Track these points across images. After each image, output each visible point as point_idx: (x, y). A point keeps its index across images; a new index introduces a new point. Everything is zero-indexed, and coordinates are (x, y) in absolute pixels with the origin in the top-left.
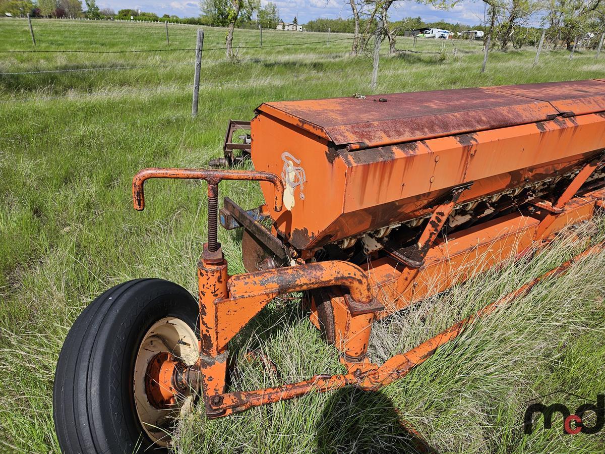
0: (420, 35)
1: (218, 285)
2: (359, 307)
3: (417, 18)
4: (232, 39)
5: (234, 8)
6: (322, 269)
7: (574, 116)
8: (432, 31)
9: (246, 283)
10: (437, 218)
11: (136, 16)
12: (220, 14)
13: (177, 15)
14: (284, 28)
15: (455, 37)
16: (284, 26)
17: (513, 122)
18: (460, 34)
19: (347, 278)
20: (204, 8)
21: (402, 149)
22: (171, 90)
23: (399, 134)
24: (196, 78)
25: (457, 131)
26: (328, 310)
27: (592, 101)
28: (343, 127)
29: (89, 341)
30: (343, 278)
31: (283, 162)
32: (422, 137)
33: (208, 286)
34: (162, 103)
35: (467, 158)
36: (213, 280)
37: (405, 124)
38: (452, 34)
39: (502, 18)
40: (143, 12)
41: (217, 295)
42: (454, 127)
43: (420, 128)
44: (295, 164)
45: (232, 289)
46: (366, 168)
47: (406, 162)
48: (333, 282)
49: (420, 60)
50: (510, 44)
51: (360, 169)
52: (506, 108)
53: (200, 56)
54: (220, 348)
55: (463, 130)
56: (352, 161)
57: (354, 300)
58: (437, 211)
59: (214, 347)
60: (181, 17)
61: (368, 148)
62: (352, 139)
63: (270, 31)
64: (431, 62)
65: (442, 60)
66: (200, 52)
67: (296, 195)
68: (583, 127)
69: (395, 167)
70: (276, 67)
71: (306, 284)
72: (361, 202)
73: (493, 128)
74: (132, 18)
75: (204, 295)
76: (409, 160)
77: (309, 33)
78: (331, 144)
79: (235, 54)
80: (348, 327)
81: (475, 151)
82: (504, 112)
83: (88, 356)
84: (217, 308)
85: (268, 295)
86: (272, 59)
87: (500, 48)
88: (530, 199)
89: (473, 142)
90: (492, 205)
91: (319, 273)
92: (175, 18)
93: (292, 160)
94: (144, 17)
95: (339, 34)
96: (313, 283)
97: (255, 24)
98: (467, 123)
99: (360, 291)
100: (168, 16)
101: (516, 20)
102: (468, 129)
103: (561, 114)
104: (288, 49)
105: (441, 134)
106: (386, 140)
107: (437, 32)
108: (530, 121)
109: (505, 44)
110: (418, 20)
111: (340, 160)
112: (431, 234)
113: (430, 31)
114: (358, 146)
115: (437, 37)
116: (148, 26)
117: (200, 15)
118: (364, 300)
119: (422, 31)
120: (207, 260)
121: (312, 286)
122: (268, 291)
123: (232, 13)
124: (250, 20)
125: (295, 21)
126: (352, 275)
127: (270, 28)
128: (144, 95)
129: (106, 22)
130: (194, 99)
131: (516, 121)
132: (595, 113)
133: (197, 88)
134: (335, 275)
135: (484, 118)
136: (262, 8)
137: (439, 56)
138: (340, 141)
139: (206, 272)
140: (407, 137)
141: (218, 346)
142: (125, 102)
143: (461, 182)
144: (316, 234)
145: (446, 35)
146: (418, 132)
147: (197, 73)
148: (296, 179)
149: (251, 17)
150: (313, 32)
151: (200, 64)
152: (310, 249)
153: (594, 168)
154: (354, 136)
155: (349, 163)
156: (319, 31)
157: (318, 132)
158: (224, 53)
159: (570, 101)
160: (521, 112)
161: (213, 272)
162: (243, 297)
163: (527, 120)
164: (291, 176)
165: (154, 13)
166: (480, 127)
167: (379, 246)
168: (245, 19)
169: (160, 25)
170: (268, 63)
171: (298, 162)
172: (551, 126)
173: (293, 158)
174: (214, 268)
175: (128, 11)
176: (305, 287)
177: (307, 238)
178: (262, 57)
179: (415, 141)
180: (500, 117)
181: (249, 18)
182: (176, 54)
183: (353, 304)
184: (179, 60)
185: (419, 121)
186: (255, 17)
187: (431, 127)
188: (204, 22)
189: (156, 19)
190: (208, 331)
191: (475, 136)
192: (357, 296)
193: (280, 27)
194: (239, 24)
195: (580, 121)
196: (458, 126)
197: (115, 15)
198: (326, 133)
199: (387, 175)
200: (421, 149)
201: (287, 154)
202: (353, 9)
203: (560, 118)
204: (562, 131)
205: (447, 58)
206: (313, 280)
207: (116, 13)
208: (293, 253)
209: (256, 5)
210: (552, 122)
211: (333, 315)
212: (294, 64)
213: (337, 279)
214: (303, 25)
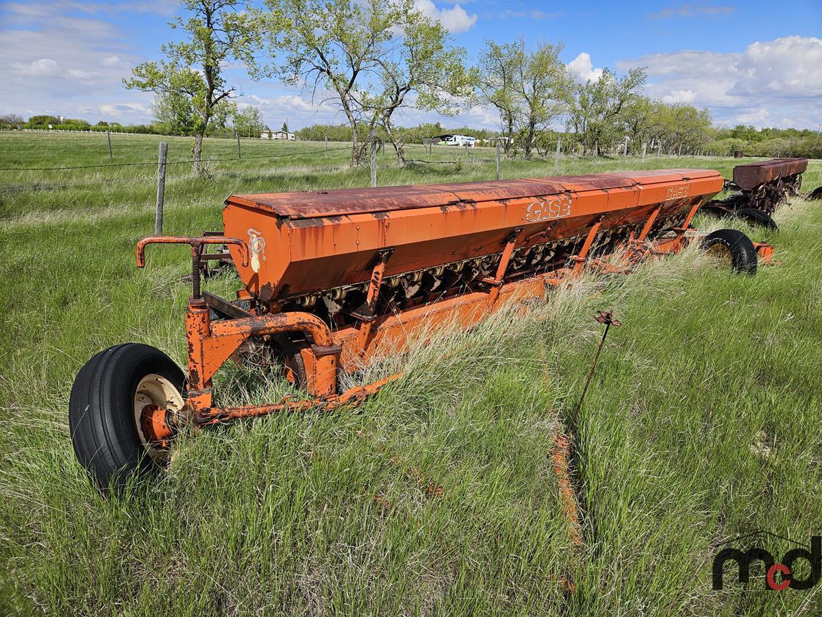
0: (442, 143)
1: (203, 325)
2: (321, 350)
3: (436, 123)
4: (200, 151)
5: (202, 117)
6: (286, 316)
7: (475, 202)
8: (455, 138)
9: (225, 326)
10: (375, 277)
11: (56, 124)
12: (181, 120)
13: (117, 122)
14: (270, 136)
15: (481, 144)
16: (270, 134)
17: (419, 205)
18: (487, 141)
19: (307, 323)
20: (158, 113)
21: (331, 220)
22: (125, 211)
23: (327, 210)
24: (160, 194)
25: (373, 210)
26: (299, 361)
27: (493, 192)
28: (285, 206)
29: (98, 376)
30: (304, 323)
31: (249, 236)
32: (345, 213)
33: (194, 326)
34: (115, 225)
35: (383, 228)
36: (198, 320)
37: (333, 205)
38: (478, 141)
39: (522, 123)
40: (67, 119)
41: (202, 333)
42: (370, 208)
43: (344, 207)
44: (258, 236)
45: (214, 329)
46: (303, 230)
47: (334, 228)
48: (296, 326)
49: (432, 171)
50: (534, 151)
51: (299, 231)
52: (416, 197)
53: (163, 170)
54: (206, 381)
55: (377, 209)
56: (292, 226)
57: (318, 346)
58: (374, 271)
59: (201, 381)
60: (125, 124)
61: (304, 218)
62: (292, 213)
63: (251, 141)
64: (446, 173)
65: (458, 170)
66: (164, 166)
67: (260, 258)
68: (481, 210)
69: (325, 231)
70: (259, 182)
71: (274, 327)
72: (304, 254)
73: (402, 209)
74: (50, 126)
75: (191, 334)
76: (335, 227)
77: (303, 142)
78: (278, 216)
79: (206, 168)
80: (315, 370)
81: (389, 224)
82: (414, 199)
83: (98, 385)
84: (202, 344)
85: (243, 334)
86: (252, 173)
87: (524, 156)
88: (476, 275)
89: (386, 217)
90: (439, 278)
91: (283, 319)
92: (115, 126)
93: (255, 234)
94: (69, 126)
95: (342, 143)
96: (279, 327)
97: (231, 131)
98: (381, 205)
99: (320, 336)
100: (106, 124)
101: (536, 126)
102: (382, 209)
103: (461, 201)
104: (275, 162)
105: (360, 211)
106: (317, 214)
107: (460, 140)
108: (434, 205)
109: (528, 151)
110: (437, 126)
111: (285, 225)
112: (375, 290)
113: (453, 138)
114: (296, 217)
115: (461, 144)
116: (77, 137)
117: (152, 122)
118: (325, 343)
119: (443, 138)
120: (193, 304)
121: (279, 329)
122: (243, 332)
123: (199, 122)
124: (224, 126)
125: (285, 129)
126: (311, 321)
127: (252, 136)
128: (91, 218)
129: (11, 133)
130: (157, 218)
131: (423, 205)
132: (495, 200)
133: (161, 205)
134: (297, 321)
135: (395, 203)
136: (240, 113)
137: (454, 167)
138: (284, 213)
139: (193, 314)
140: (334, 212)
141: (204, 380)
142: (66, 225)
143: (383, 246)
144: (276, 284)
145: (472, 142)
146: (342, 210)
147: (160, 189)
148: (259, 247)
149: (225, 124)
150: (309, 141)
151: (164, 178)
152: (273, 300)
153: (513, 244)
154: (294, 211)
155: (290, 227)
156: (317, 140)
157: (269, 210)
158: (191, 167)
159: (473, 192)
160: (427, 199)
161: (198, 313)
162: (222, 335)
163: (431, 204)
164: (256, 245)
165: (83, 120)
166: (391, 208)
167: (339, 307)
168: (217, 126)
169: (93, 135)
170: (249, 177)
171: (259, 234)
172: (454, 208)
173: (255, 232)
174: (199, 310)
175: (45, 118)
176: (273, 330)
177: (271, 289)
178: (240, 171)
179: (341, 215)
180: (409, 202)
181: (222, 125)
182: (125, 169)
183: (316, 349)
184: (127, 177)
185: (344, 203)
186: (230, 123)
187: (353, 207)
188: (158, 130)
189: (87, 128)
190: (195, 366)
191: (388, 214)
192: (318, 341)
193: (265, 136)
194: (208, 133)
195: (478, 206)
196: (374, 207)
197: (23, 123)
198: (274, 209)
199: (320, 237)
200: (344, 220)
201: (251, 230)
202: (349, 117)
203: (462, 204)
204: (462, 212)
205: (463, 167)
206: (279, 324)
207: (26, 120)
208: (263, 308)
209: (231, 108)
210: (454, 206)
211: (304, 365)
212: (281, 178)
213: (299, 324)
214: (296, 133)
